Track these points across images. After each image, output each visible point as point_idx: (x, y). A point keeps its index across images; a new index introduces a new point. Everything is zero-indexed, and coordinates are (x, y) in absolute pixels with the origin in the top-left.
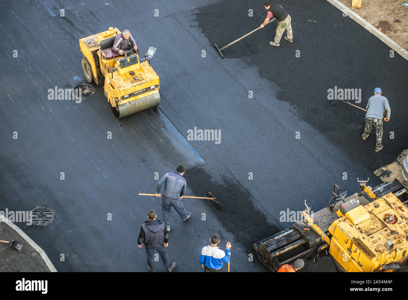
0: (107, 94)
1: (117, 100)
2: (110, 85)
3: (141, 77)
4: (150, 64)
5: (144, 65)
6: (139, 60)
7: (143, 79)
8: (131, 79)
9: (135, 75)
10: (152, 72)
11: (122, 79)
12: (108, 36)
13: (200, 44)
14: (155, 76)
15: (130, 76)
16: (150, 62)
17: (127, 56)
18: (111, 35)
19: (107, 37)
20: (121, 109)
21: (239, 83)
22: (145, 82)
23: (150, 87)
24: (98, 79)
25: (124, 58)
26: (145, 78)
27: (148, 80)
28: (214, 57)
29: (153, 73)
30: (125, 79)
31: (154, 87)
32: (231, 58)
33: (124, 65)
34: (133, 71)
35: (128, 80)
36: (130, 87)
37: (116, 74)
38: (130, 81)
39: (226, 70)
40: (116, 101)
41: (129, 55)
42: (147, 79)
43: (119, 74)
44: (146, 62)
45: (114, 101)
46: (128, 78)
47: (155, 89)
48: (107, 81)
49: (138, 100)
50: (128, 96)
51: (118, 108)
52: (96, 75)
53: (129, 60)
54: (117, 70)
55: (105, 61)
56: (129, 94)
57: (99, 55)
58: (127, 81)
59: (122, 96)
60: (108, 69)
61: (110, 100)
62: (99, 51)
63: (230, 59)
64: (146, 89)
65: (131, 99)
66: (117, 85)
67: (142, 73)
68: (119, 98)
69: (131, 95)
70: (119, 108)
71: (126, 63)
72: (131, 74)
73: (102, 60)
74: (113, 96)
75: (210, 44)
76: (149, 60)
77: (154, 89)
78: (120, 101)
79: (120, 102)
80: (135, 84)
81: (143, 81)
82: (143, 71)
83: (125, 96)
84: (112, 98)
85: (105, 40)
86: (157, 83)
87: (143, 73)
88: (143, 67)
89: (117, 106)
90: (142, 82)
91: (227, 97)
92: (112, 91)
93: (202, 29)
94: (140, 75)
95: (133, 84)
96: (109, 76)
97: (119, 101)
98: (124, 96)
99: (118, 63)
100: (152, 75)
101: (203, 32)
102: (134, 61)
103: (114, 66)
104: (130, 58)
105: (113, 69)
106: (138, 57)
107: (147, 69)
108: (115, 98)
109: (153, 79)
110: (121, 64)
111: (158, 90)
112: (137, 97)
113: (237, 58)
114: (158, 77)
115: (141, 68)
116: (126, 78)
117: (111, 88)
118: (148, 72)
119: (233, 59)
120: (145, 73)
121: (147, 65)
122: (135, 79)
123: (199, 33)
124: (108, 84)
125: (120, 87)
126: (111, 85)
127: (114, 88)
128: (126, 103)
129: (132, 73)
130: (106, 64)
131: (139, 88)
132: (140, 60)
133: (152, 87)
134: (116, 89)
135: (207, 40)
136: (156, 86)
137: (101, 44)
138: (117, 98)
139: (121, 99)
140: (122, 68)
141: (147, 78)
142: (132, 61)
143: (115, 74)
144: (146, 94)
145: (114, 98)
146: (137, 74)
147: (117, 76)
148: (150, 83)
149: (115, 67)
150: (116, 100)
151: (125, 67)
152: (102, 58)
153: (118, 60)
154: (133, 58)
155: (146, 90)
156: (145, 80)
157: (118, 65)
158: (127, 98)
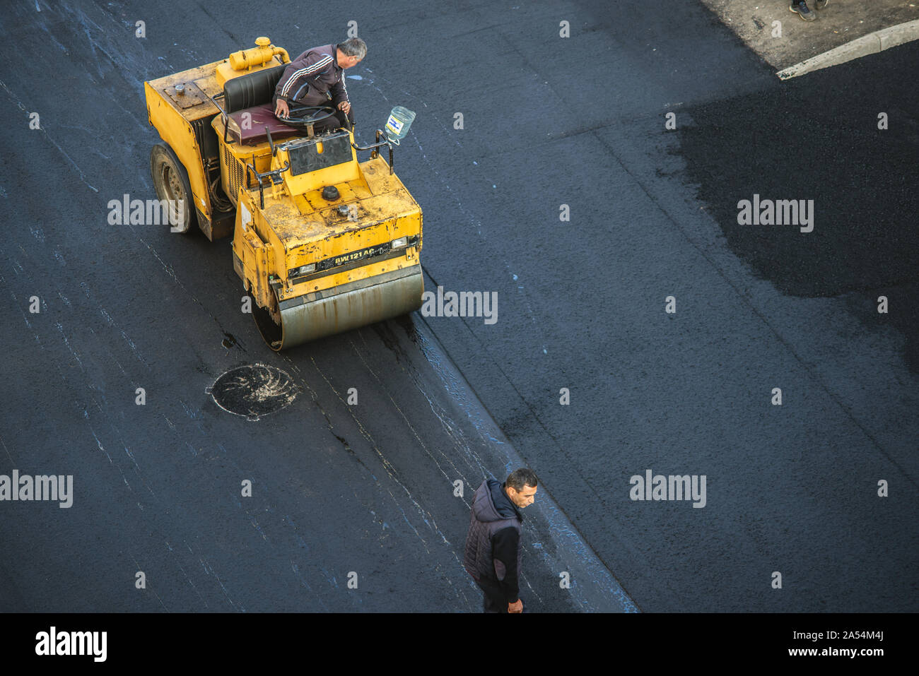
0: (242, 266)
1: (275, 282)
2: (252, 232)
3: (362, 209)
4: (391, 164)
5: (372, 170)
6: (354, 152)
7: (367, 214)
8: (327, 213)
9: (339, 201)
10: (397, 191)
11: (295, 212)
12: (254, 66)
13: (690, 241)
14: (409, 205)
15: (322, 204)
16: (391, 156)
17: (315, 133)
18: (261, 65)
19: (247, 69)
20: (287, 313)
21: (826, 390)
22: (374, 222)
23: (390, 244)
24: (212, 217)
25: (304, 140)
26: (374, 212)
27: (382, 217)
28: (737, 291)
29: (402, 197)
30: (303, 213)
31: (405, 244)
32: (802, 296)
33: (305, 163)
34: (332, 187)
35: (317, 215)
36: (322, 237)
37: (275, 195)
38: (321, 219)
39: (779, 338)
40: (270, 286)
41: (320, 132)
42: (379, 214)
43: (284, 195)
44: (380, 159)
45: (265, 287)
46: (315, 209)
47: (409, 252)
48: (245, 216)
49: (346, 287)
50: (311, 269)
51: (280, 314)
52: (204, 204)
53: (319, 148)
54: (276, 177)
55: (237, 152)
56: (318, 261)
57: (220, 130)
58: (310, 217)
59: (292, 266)
60: (248, 174)
61: (250, 283)
62: (219, 117)
63: (797, 299)
64: (376, 247)
65: (324, 283)
66: (278, 230)
67: (363, 193)
68: (283, 276)
69: (324, 267)
70: (283, 312)
71: (310, 159)
72: (325, 196)
73: (229, 146)
74: (261, 270)
75: (724, 240)
76: (391, 151)
77: (402, 252)
78: (285, 286)
79: (285, 289)
80: (338, 230)
81: (367, 222)
82: (366, 186)
83: (304, 270)
84: (258, 274)
85: (242, 78)
86: (415, 229)
87: (370, 195)
88: (367, 176)
89: (275, 303)
90: (363, 224)
91: (782, 439)
92: (258, 251)
93: (699, 185)
94: (358, 200)
95: (332, 229)
96: (250, 201)
97: (280, 286)
98: (297, 269)
99: (283, 155)
100: (397, 201)
101: (702, 196)
102: (338, 154)
103: (267, 168)
104: (324, 140)
105: (263, 175)
106: (352, 140)
107: (383, 181)
108: (269, 275)
109: (403, 215)
110: (294, 160)
111: (417, 255)
112: (343, 278)
113: (825, 299)
114: (417, 210)
115: (362, 178)
116: (308, 209)
117: (256, 240)
118: (386, 191)
119: (810, 301)
120: (375, 193)
121: (382, 168)
122: (340, 214)
123: (686, 201)
124: (244, 227)
125: (286, 237)
126: (258, 232)
127: (264, 241)
128: (305, 295)
129: (330, 194)
130: (240, 162)
131: (351, 244)
132: (357, 149)
133: (397, 244)
134: (274, 244)
135: (717, 225)
136: (412, 241)
137: (225, 93)
138: (277, 277)
139: (290, 277)
140: (294, 173)
141: (380, 210)
142: (333, 151)
143: (272, 193)
144: (376, 269)
145: (264, 276)
146: (347, 195)
147: (278, 202)
148: (391, 228)
149: (273, 168)
150: (273, 282)
151: (304, 171)
152: (229, 138)
153: (282, 146)
154: (336, 142)
155: (377, 254)
156: (374, 216)
157: (282, 164)
158: (309, 278)
